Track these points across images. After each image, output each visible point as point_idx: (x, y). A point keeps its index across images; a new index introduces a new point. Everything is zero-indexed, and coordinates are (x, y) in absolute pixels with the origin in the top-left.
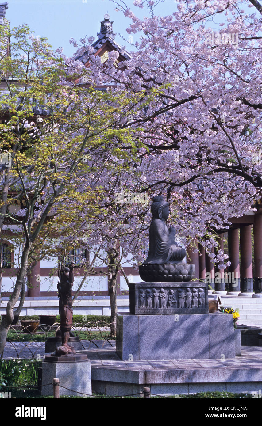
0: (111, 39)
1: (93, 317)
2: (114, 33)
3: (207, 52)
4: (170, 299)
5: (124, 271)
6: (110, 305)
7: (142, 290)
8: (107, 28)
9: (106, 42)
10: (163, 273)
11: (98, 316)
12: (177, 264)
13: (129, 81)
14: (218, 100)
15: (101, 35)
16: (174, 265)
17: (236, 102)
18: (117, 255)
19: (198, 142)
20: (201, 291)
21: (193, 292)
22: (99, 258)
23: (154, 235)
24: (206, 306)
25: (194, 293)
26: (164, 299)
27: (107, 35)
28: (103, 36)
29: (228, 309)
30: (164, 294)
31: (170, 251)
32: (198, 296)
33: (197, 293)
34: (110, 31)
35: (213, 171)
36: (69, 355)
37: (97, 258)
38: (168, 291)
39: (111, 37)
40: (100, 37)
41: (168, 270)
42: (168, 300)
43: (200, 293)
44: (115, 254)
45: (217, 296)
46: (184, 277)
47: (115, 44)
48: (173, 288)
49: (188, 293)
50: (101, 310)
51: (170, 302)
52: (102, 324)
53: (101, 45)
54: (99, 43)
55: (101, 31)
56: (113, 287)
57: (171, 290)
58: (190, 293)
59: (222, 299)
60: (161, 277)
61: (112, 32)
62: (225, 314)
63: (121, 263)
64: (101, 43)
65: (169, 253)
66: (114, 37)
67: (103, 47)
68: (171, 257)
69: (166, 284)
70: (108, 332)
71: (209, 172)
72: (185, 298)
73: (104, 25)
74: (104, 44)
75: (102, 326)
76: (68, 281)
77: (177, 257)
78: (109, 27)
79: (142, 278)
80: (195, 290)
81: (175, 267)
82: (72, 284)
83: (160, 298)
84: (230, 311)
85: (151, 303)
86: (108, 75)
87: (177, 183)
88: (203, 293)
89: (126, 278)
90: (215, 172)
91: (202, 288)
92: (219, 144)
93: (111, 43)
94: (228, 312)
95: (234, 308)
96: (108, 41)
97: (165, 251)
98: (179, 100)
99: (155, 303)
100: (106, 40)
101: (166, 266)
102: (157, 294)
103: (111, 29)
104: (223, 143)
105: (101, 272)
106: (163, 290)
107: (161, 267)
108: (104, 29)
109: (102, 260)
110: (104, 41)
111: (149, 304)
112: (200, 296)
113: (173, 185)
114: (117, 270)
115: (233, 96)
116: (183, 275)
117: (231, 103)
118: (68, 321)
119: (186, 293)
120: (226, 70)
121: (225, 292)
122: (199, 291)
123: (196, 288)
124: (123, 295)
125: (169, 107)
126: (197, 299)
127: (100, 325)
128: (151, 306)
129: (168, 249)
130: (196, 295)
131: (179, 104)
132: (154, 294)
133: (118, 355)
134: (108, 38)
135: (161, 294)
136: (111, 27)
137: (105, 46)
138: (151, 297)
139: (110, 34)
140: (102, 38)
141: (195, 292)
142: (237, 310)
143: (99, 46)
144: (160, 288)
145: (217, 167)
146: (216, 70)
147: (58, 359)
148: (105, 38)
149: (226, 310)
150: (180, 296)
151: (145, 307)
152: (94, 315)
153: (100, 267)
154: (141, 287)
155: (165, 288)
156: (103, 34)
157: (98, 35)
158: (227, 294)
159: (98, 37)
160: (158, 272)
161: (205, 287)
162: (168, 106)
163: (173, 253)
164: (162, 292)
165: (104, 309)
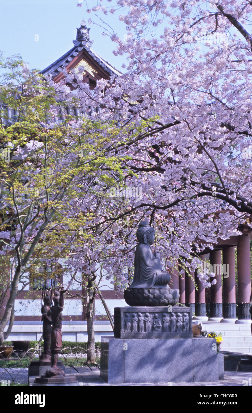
0: (88, 47)
1: (67, 344)
2: (90, 40)
3: (194, 81)
4: (155, 323)
5: (101, 295)
6: (87, 330)
7: (128, 314)
8: (84, 35)
9: (83, 50)
10: (148, 297)
11: (72, 342)
12: (161, 289)
13: (116, 106)
14: (203, 126)
15: (77, 42)
16: (159, 289)
17: (220, 128)
18: (95, 277)
19: (183, 167)
20: (186, 316)
21: (177, 316)
22: (75, 280)
23: (139, 260)
24: (190, 331)
25: (178, 318)
26: (149, 323)
27: (83, 43)
28: (79, 43)
29: (212, 334)
30: (149, 318)
31: (155, 276)
32: (182, 321)
33: (181, 318)
34: (86, 38)
35: (197, 195)
36: (58, 376)
37: (74, 280)
38: (153, 315)
39: (87, 45)
40: (76, 44)
41: (153, 294)
42: (153, 324)
43: (184, 318)
44: (93, 277)
45: (198, 322)
46: (169, 301)
47: (91, 52)
48: (157, 312)
49: (172, 318)
50: (75, 336)
51: (155, 326)
52: (76, 351)
53: (77, 54)
54: (75, 51)
55: (77, 38)
56: (90, 311)
57: (156, 314)
58: (175, 317)
59: (204, 325)
60: (146, 302)
61: (88, 40)
62: (209, 338)
63: (99, 286)
64: (77, 51)
65: (154, 278)
66: (90, 45)
67: (80, 55)
68: (156, 282)
69: (150, 308)
70: (84, 359)
71: (193, 197)
72: (169, 323)
73: (80, 32)
74: (80, 52)
75: (76, 353)
76: (58, 305)
77: (162, 282)
78: (86, 34)
79: (128, 302)
80: (179, 314)
81: (160, 291)
82: (62, 307)
83: (145, 322)
84: (213, 335)
85: (136, 327)
86: (95, 101)
87: (161, 206)
88: (188, 317)
89: (103, 302)
90: (199, 196)
91: (186, 312)
92: (203, 169)
93: (88, 51)
94: (212, 337)
95: (217, 333)
96: (84, 49)
97: (150, 276)
98: (164, 124)
99: (140, 327)
100: (82, 48)
101: (151, 291)
102: (142, 318)
103: (88, 36)
104: (208, 168)
105: (78, 295)
106: (148, 314)
107: (146, 291)
108: (80, 37)
109: (78, 283)
110: (80, 49)
111: (134, 328)
112: (185, 320)
113: (156, 208)
114: (94, 293)
115: (218, 122)
116: (167, 299)
117: (215, 130)
118: (58, 344)
119: (170, 318)
120: (212, 98)
121: (207, 318)
122: (184, 316)
123: (181, 312)
124: (100, 320)
125: (155, 131)
126: (182, 324)
127: (75, 351)
128: (136, 329)
129: (153, 274)
130: (180, 320)
131: (164, 127)
132: (140, 318)
133: (102, 378)
134: (84, 45)
135: (146, 318)
136: (88, 34)
137: (81, 54)
138: (136, 321)
139: (87, 42)
140: (78, 45)
141: (179, 316)
142: (220, 334)
143: (75, 54)
144: (145, 313)
145: (202, 190)
146: (202, 98)
147: (49, 380)
148: (81, 45)
149: (210, 335)
150: (165, 320)
151: (130, 331)
152: (68, 341)
153: (77, 290)
154: (127, 311)
155: (150, 313)
156: (79, 41)
157: (74, 42)
158: (209, 320)
159: (74, 44)
160: (144, 296)
161: (189, 311)
162: (153, 130)
163: (159, 278)
164: (147, 316)
165: (78, 335)
